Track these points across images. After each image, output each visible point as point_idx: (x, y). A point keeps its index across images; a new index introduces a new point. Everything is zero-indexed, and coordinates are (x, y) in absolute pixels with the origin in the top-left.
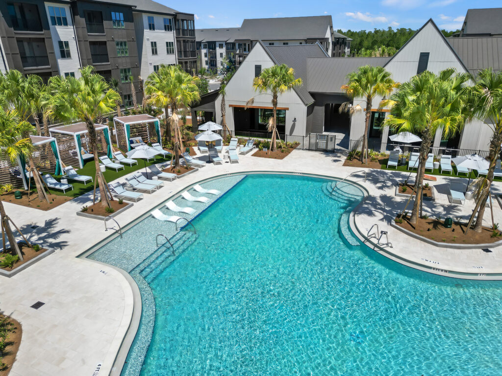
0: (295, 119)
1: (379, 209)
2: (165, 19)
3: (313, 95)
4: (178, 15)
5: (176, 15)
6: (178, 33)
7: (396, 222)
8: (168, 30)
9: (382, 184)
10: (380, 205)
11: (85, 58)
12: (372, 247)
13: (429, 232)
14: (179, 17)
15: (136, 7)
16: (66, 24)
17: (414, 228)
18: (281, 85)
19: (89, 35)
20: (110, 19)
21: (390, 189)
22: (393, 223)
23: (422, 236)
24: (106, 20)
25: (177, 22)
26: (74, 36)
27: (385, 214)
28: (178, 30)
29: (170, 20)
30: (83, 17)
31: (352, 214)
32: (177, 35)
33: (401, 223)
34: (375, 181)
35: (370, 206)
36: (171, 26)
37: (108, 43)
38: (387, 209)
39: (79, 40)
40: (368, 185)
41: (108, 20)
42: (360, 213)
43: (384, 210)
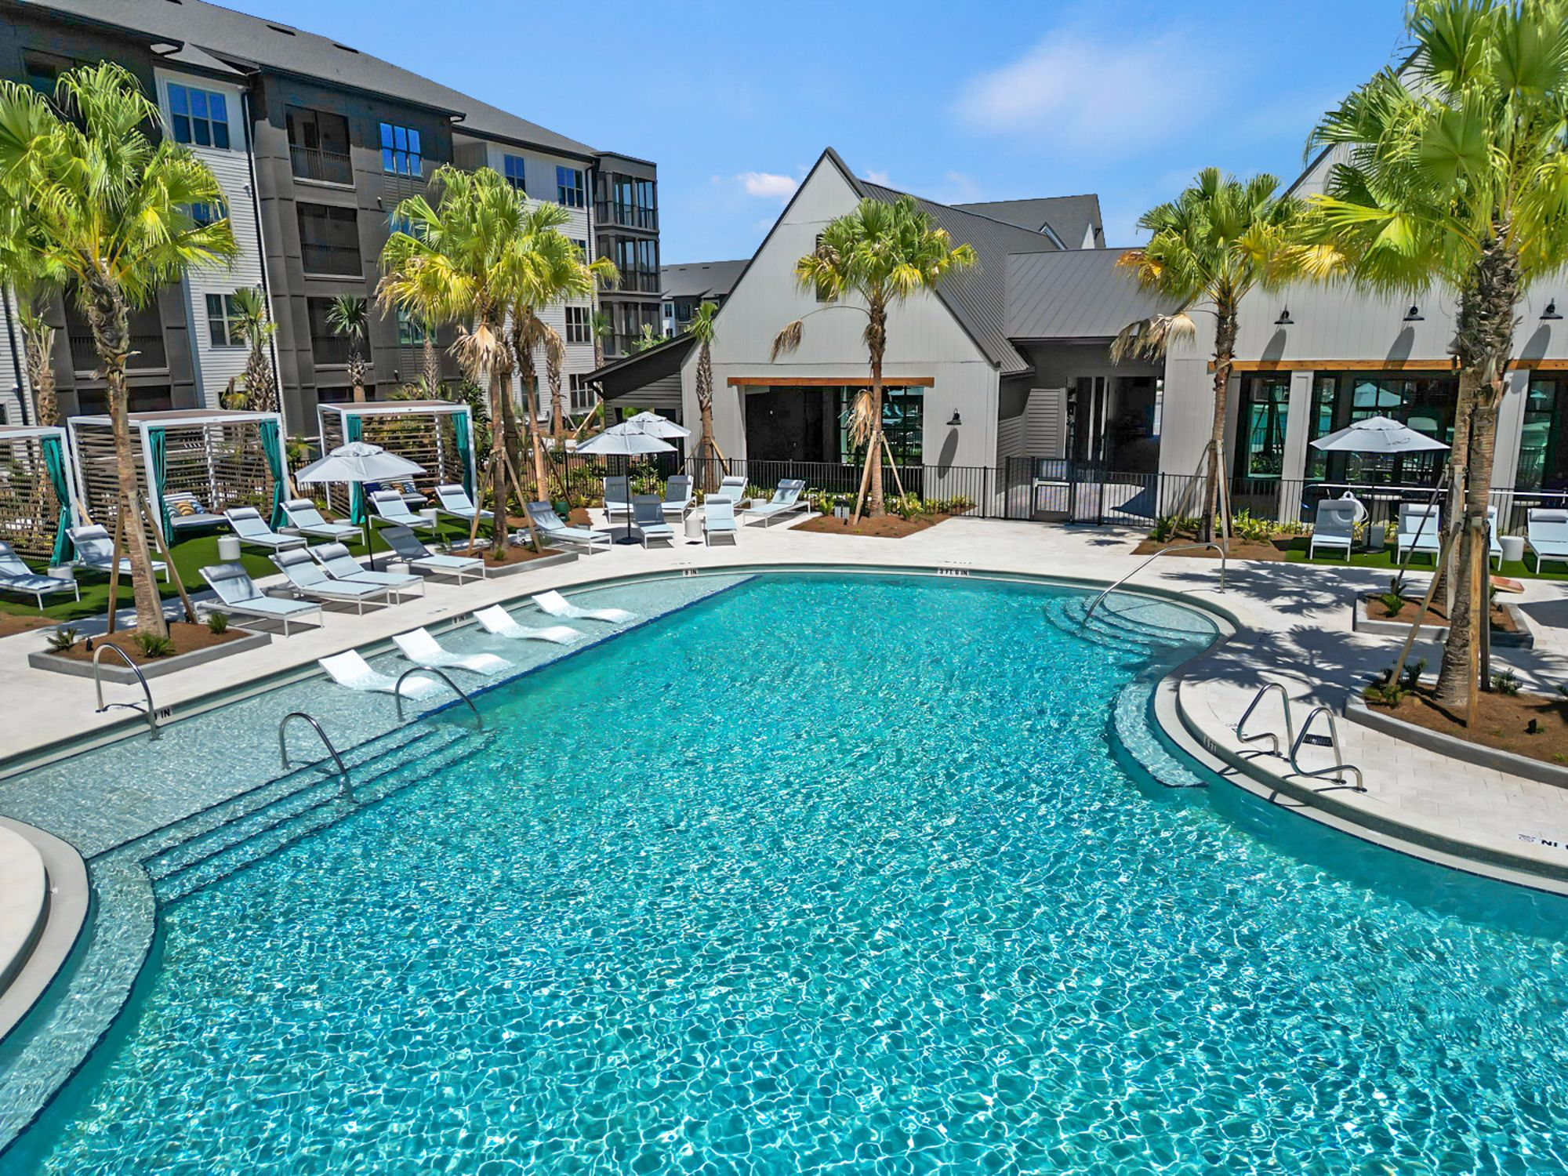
0: (957, 416)
1: (1287, 666)
2: (560, 172)
3: (1023, 347)
4: (603, 160)
5: (598, 161)
6: (602, 216)
7: (1372, 704)
8: (571, 204)
9: (1295, 598)
10: (1288, 653)
11: (279, 250)
12: (1265, 792)
13: (1535, 736)
14: (606, 166)
15: (463, 117)
16: (223, 143)
17: (1463, 723)
18: (895, 264)
19: (296, 183)
20: (376, 144)
21: (1329, 612)
22: (1359, 706)
23: (1506, 748)
24: (360, 145)
25: (600, 184)
26: (248, 184)
27: (1317, 681)
28: (602, 206)
29: (578, 175)
30: (281, 127)
31: (1165, 686)
32: (597, 219)
33: (1393, 706)
34: (1264, 591)
35: (1246, 657)
36: (580, 194)
37: (360, 214)
38: (1326, 667)
39: (263, 196)
40: (1233, 601)
41: (368, 147)
42: (1203, 678)
43: (1310, 671)
